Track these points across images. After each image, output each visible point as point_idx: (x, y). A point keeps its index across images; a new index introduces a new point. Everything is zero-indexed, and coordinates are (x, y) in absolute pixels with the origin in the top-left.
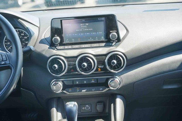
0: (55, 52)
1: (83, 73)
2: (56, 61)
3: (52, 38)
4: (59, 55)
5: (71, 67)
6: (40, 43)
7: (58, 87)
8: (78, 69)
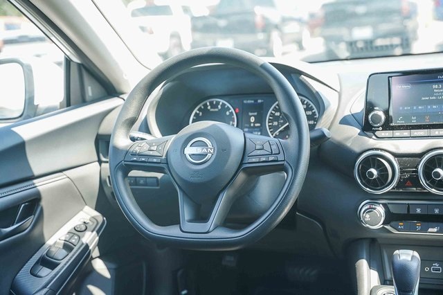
0: (371, 142)
1: (434, 191)
2: (373, 161)
3: (367, 115)
4: (382, 150)
5: (407, 176)
6: (341, 123)
7: (374, 216)
8: (423, 181)
